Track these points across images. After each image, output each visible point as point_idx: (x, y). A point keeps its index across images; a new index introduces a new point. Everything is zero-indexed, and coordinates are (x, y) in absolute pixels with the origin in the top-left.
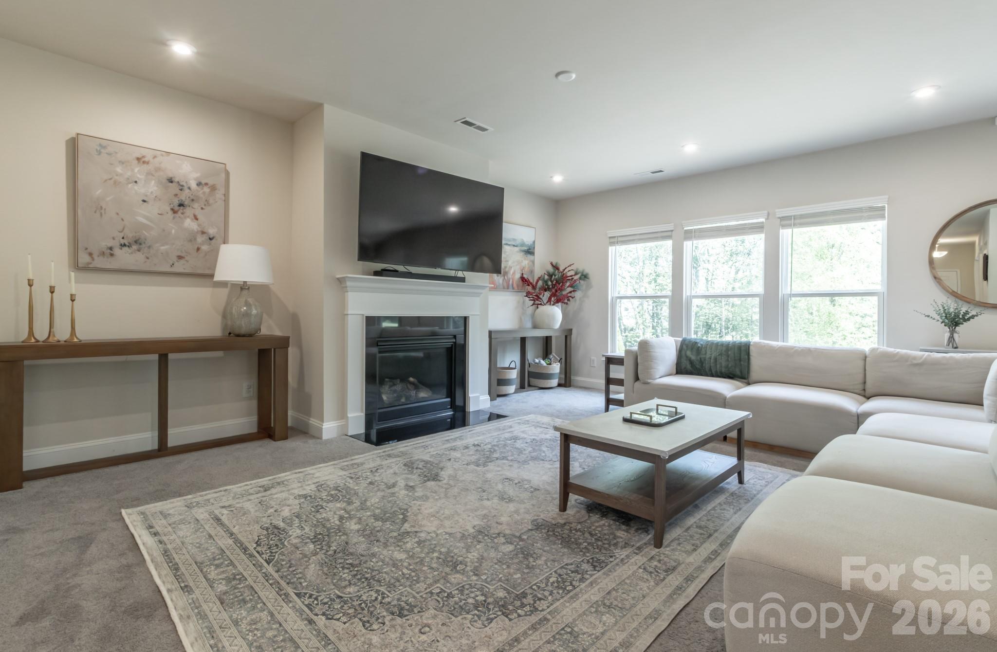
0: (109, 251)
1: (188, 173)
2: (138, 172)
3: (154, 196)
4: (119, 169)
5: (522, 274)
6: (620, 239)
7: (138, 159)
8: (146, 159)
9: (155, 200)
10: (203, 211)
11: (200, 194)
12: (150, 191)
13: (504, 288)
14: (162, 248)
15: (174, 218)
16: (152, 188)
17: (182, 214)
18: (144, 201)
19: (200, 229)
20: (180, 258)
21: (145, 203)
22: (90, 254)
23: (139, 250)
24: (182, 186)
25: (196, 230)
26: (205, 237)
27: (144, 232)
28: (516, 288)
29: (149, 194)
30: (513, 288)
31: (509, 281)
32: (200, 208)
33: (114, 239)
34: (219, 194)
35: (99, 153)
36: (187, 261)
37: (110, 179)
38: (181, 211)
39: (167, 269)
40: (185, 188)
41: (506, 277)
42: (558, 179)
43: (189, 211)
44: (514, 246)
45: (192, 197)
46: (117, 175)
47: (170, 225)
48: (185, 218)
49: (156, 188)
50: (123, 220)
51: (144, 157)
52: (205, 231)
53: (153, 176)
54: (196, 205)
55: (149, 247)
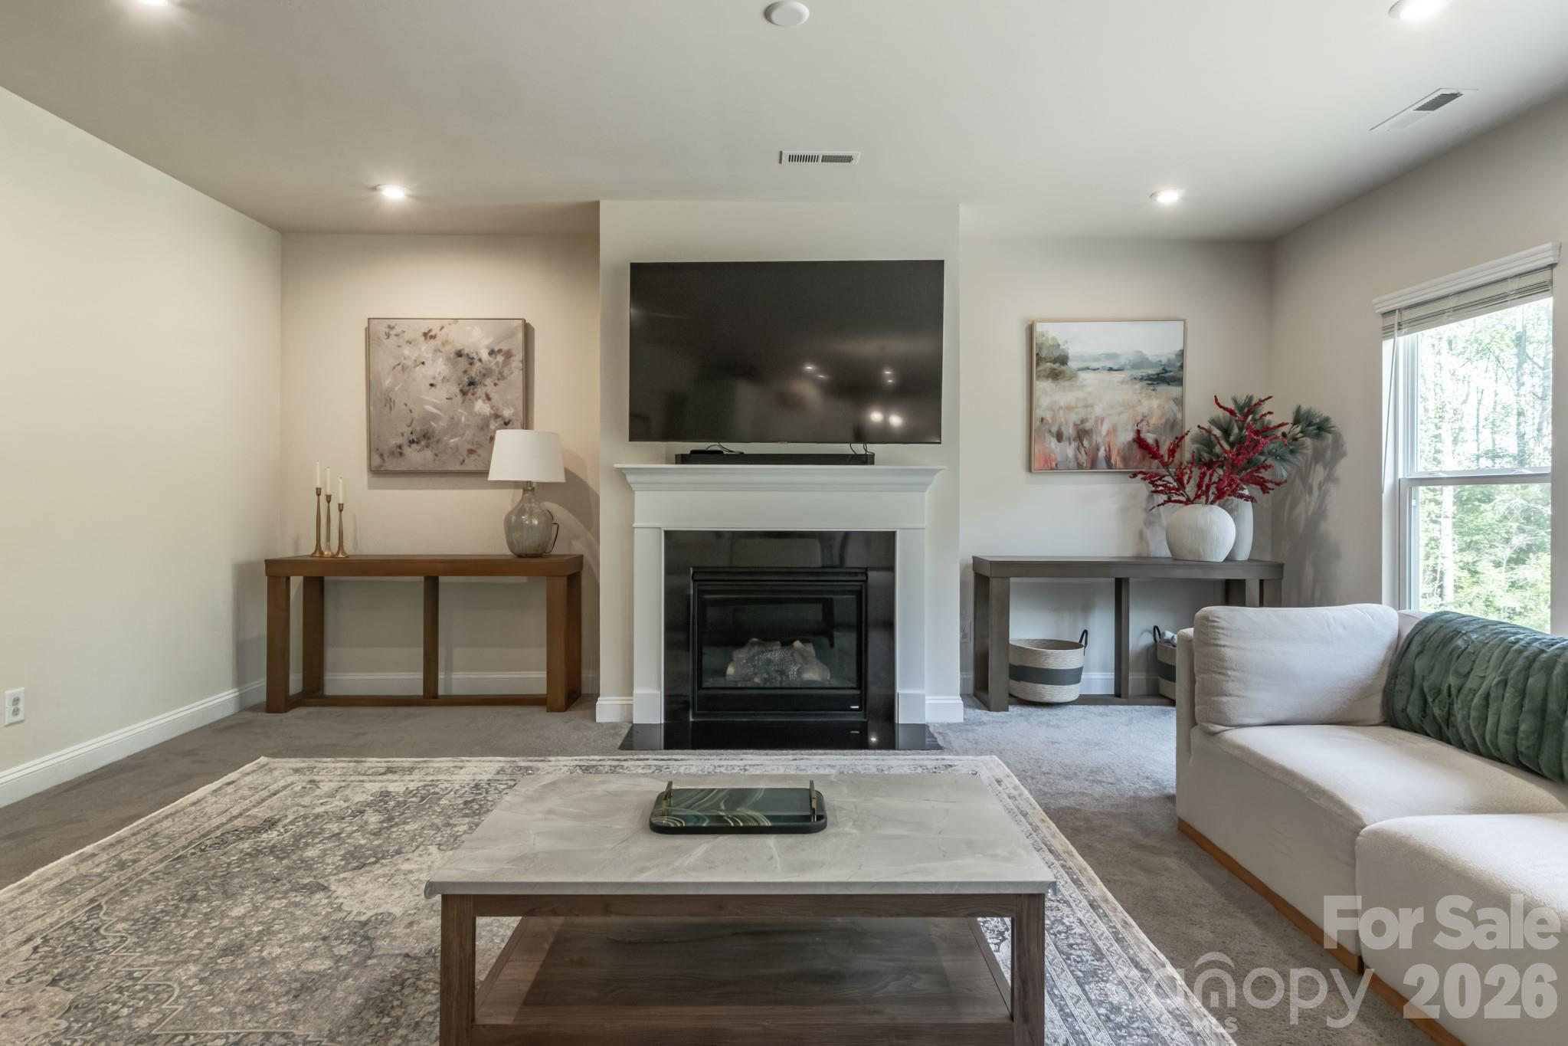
0: (398, 450)
1: (478, 341)
2: (425, 349)
3: (441, 378)
4: (406, 351)
5: (1138, 432)
6: (1408, 315)
7: (425, 335)
8: (433, 333)
9: (443, 382)
10: (498, 387)
11: (493, 365)
12: (438, 371)
13: (1080, 466)
14: (452, 441)
15: (463, 402)
16: (439, 367)
17: (473, 394)
18: (432, 385)
19: (492, 412)
20: (471, 452)
21: (433, 388)
22: (382, 456)
23: (427, 447)
24: (473, 358)
25: (488, 414)
26: (500, 422)
27: (433, 424)
28: (1120, 464)
29: (436, 375)
30: (1109, 465)
31: (1098, 450)
32: (492, 384)
33: (403, 435)
34: (517, 362)
35: (388, 336)
36: (479, 456)
37: (399, 364)
38: (471, 391)
39: (457, 467)
40: (476, 361)
41: (1085, 443)
42: (1169, 198)
43: (480, 391)
44: (1111, 369)
45: (483, 371)
46: (405, 358)
47: (460, 411)
48: (477, 399)
49: (444, 367)
50: (411, 411)
51: (430, 331)
52: (499, 413)
53: (441, 352)
54: (488, 382)
55: (438, 441)
